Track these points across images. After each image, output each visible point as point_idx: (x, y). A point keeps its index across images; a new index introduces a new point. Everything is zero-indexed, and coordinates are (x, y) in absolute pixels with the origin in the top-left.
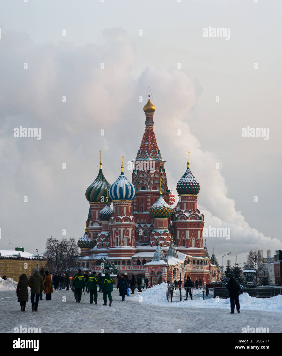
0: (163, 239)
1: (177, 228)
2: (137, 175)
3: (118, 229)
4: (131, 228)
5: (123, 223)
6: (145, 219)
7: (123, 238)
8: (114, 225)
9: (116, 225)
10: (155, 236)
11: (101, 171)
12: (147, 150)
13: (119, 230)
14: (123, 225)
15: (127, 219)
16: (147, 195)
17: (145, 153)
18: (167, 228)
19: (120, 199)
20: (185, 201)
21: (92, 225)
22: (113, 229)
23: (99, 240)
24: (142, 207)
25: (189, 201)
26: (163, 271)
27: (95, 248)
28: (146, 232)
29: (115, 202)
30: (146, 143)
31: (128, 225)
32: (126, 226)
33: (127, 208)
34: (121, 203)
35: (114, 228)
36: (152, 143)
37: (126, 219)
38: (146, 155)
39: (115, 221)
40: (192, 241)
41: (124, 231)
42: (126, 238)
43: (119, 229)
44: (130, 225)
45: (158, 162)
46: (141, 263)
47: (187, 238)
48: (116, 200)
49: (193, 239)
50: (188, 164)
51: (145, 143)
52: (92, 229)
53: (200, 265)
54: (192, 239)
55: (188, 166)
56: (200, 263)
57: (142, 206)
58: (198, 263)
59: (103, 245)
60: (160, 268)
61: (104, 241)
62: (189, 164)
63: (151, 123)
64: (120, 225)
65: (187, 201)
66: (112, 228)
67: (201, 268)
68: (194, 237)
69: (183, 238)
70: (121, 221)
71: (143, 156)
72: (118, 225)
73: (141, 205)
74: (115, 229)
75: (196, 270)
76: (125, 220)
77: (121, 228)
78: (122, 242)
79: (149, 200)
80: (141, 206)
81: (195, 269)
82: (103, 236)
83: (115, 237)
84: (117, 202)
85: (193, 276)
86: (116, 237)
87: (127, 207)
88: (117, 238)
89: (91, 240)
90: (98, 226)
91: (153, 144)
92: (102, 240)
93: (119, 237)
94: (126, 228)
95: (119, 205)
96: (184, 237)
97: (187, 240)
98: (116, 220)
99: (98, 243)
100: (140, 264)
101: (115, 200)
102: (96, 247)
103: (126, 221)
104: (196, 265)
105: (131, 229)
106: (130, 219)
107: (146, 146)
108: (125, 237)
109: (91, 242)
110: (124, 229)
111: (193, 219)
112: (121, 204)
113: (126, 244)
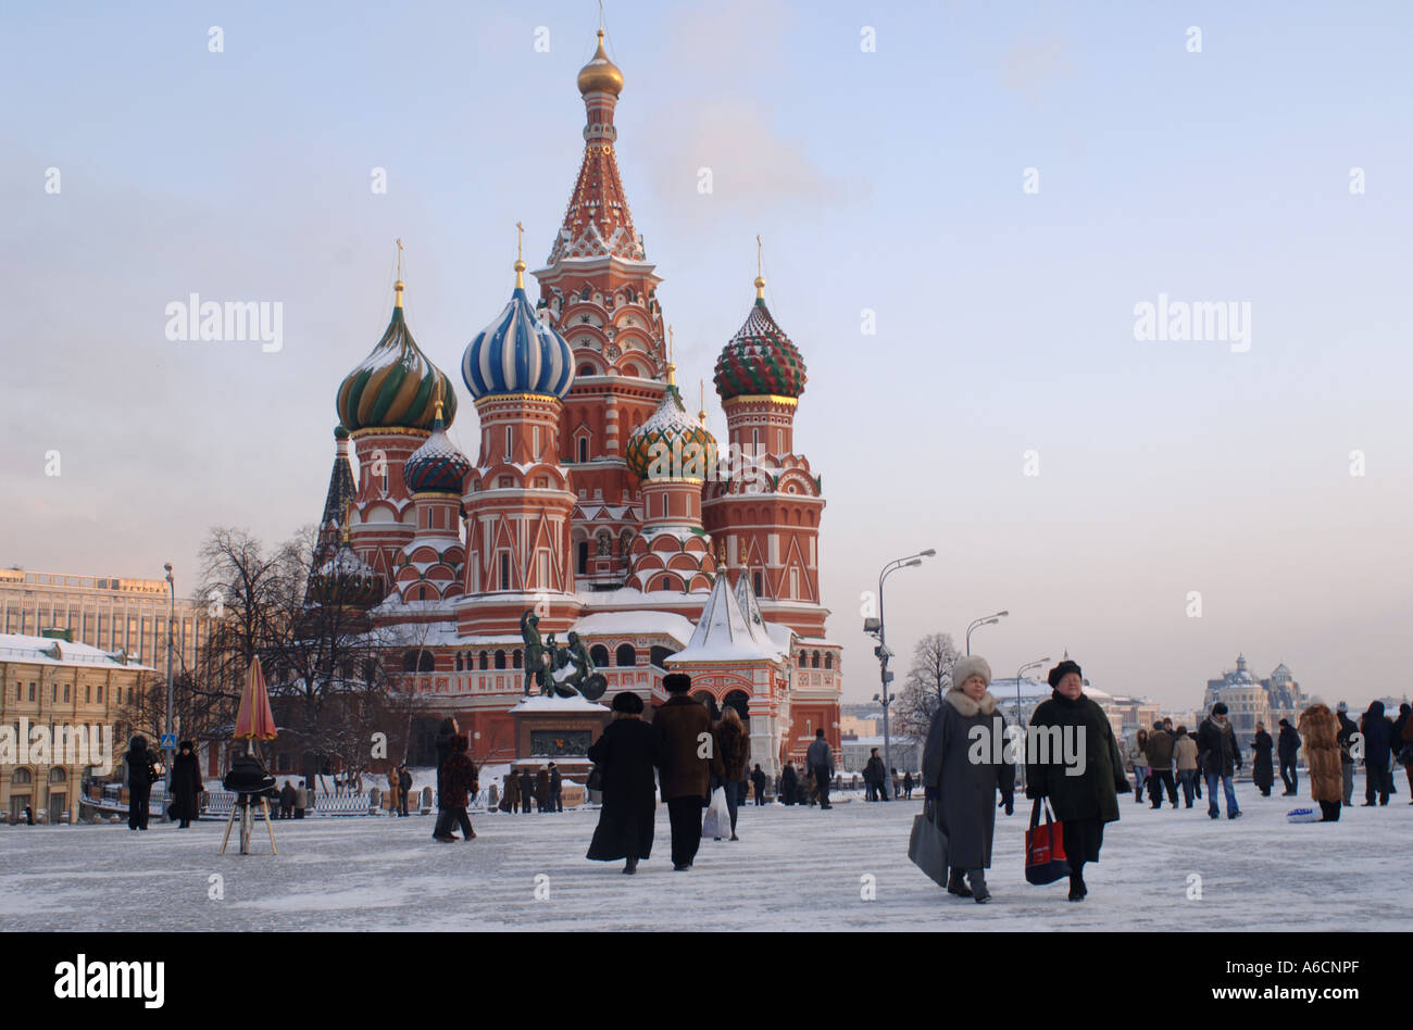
0: (690, 563)
1: (728, 525)
2: (561, 319)
3: (506, 518)
4: (559, 512)
5: (532, 491)
6: (596, 490)
7: (529, 553)
8: (490, 502)
9: (499, 501)
10: (655, 550)
11: (398, 313)
12: (601, 226)
13: (513, 523)
14: (531, 501)
15: (547, 474)
16: (606, 396)
17: (590, 237)
18: (700, 520)
19: (513, 392)
20: (756, 423)
21: (364, 519)
22: (482, 518)
23: (410, 573)
24: (584, 441)
25: (772, 423)
26: (757, 689)
27: (390, 605)
28: (599, 542)
29: (495, 406)
30: (593, 204)
31: (551, 502)
32: (543, 505)
33: (544, 429)
34: (519, 409)
35: (489, 512)
36: (615, 205)
37: (542, 476)
38: (596, 245)
39: (495, 483)
40: (788, 576)
41: (535, 525)
42: (543, 557)
43: (510, 518)
44: (560, 503)
45: (642, 274)
46: (613, 659)
47: (773, 562)
48: (500, 397)
49: (791, 568)
50: (759, 285)
51: (587, 204)
52: (366, 534)
53: (821, 670)
54: (788, 569)
55: (759, 292)
56: (823, 662)
57: (580, 438)
58: (816, 664)
59: (423, 589)
60: (741, 673)
61: (431, 573)
62: (762, 285)
63: (607, 129)
64: (519, 501)
65: (763, 423)
66: (477, 514)
67: (828, 682)
68: (795, 563)
69: (755, 564)
70: (523, 483)
71: (583, 246)
72: (509, 501)
73: (577, 436)
74: (495, 517)
75: (811, 688)
76: (536, 479)
77: (521, 511)
78: (527, 573)
79: (614, 414)
80: (577, 440)
81: (807, 684)
82: (424, 554)
83: (497, 550)
84: (501, 406)
85: (799, 713)
86: (500, 552)
87: (545, 426)
88: (505, 557)
89: (369, 574)
90: (392, 522)
91: (620, 209)
92: (422, 571)
93: (515, 551)
94: (541, 512)
95: (509, 415)
96: (759, 558)
97: (771, 571)
98: (501, 478)
99: (402, 585)
100: (606, 664)
101: (492, 398)
102: (393, 597)
103: (542, 483)
104: (809, 670)
105: (561, 519)
106: (557, 476)
107: (592, 212)
108: (537, 549)
109: (368, 580)
110: (534, 516)
111: (792, 490)
112: (518, 415)
113: (543, 581)
